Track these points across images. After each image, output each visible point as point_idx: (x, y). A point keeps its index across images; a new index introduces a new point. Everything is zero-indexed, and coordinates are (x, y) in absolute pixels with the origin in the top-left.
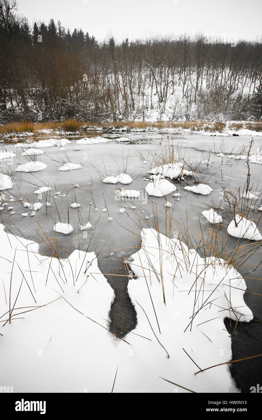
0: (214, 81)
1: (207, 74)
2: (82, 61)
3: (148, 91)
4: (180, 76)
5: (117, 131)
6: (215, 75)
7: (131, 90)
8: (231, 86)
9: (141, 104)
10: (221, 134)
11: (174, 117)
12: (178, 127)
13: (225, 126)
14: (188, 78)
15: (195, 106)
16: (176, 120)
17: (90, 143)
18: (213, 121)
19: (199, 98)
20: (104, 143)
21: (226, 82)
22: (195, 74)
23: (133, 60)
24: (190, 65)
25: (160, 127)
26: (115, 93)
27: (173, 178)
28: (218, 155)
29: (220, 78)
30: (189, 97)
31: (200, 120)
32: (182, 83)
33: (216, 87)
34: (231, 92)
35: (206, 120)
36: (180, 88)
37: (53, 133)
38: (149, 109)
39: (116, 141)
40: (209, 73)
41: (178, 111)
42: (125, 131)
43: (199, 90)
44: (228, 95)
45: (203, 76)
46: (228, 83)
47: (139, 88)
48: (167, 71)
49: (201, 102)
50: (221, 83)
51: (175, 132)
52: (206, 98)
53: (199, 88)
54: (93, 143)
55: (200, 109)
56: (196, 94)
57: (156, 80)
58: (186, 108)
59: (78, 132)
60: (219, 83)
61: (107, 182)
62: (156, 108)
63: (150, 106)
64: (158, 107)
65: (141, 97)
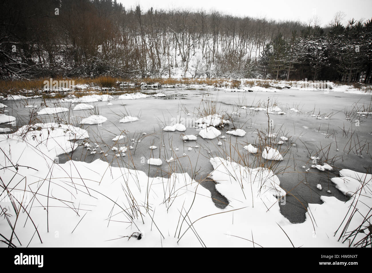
0: (227, 46)
1: (222, 40)
2: (111, 23)
3: (172, 52)
4: (199, 40)
5: (149, 87)
6: (228, 41)
7: (157, 50)
8: (241, 50)
9: (167, 63)
10: (239, 90)
11: (196, 74)
12: (202, 84)
13: (240, 83)
14: (206, 42)
15: (214, 66)
16: (198, 77)
17: (132, 99)
18: (229, 78)
19: (217, 59)
20: (144, 98)
21: (237, 47)
22: (212, 40)
23: (159, 25)
24: (207, 32)
25: (187, 83)
26: (142, 52)
27: (216, 126)
28: (242, 108)
29: (232, 44)
30: (208, 58)
31: (219, 77)
32: (201, 46)
33: (229, 51)
34: (242, 55)
35: (224, 78)
36: (200, 51)
37: (89, 89)
38: (174, 67)
39: (154, 96)
40: (223, 40)
41: (200, 69)
42: (156, 87)
43: (216, 52)
44: (240, 58)
45: (218, 42)
46: (238, 48)
47: (164, 49)
48: (187, 36)
49: (218, 62)
50: (233, 48)
51: (200, 88)
52: (222, 59)
53: (216, 51)
54: (135, 98)
55: (218, 68)
56: (213, 56)
57: (179, 43)
58: (206, 67)
59: (114, 88)
60: (232, 48)
61: (167, 130)
62: (180, 66)
63: (174, 64)
64: (182, 65)
65: (167, 57)
